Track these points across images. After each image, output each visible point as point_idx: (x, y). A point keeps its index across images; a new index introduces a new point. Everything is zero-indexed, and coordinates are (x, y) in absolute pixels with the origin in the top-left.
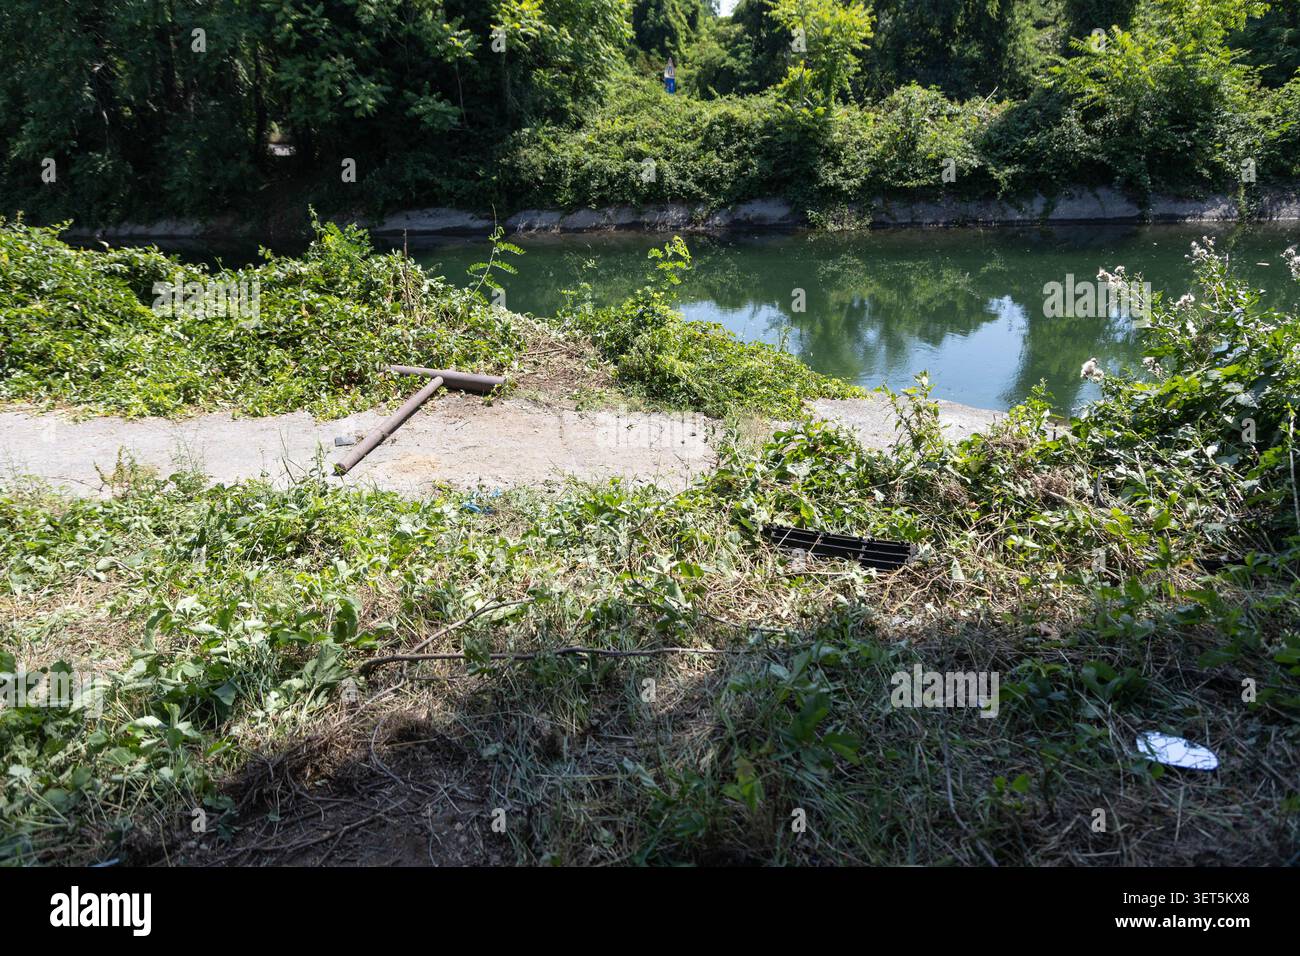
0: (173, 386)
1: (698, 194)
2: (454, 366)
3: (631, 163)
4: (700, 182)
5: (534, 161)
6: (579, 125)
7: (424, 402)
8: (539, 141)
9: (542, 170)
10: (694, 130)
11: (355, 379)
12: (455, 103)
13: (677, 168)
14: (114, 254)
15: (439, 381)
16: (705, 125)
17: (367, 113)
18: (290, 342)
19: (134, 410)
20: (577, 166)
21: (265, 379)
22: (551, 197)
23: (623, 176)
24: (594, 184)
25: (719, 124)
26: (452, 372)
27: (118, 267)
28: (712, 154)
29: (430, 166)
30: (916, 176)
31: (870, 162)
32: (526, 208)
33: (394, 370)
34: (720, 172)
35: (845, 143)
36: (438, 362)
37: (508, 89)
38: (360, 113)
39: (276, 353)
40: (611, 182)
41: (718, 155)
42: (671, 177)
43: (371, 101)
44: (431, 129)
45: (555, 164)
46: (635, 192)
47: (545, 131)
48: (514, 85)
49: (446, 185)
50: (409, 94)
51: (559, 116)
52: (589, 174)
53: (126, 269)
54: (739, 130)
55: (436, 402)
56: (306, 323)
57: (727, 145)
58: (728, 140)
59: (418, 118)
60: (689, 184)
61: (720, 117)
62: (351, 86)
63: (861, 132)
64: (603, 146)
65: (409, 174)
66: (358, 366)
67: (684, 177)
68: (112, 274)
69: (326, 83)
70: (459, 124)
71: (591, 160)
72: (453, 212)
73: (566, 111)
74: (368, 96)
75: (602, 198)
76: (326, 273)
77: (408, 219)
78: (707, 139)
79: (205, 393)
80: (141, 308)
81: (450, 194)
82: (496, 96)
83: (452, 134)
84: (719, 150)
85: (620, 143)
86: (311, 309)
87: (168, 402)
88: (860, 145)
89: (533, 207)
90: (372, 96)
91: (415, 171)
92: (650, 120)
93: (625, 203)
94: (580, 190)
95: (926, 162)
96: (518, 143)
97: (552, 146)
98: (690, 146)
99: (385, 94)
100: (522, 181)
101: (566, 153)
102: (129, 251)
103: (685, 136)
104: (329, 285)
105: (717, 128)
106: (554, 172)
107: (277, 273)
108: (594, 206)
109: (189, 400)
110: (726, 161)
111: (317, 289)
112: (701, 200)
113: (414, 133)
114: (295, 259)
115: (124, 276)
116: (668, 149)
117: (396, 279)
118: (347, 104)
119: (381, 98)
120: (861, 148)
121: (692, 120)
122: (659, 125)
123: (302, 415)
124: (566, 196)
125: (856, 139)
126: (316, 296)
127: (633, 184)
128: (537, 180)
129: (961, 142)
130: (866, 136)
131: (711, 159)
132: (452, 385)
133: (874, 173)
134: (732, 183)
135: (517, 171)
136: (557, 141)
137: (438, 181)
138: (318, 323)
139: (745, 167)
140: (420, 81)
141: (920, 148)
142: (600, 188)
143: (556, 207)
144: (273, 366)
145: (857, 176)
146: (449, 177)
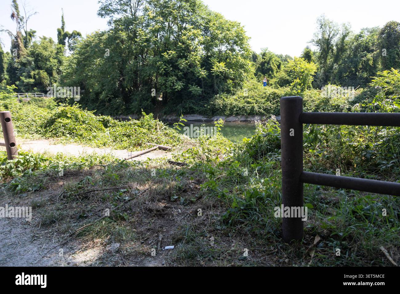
0: (102, 142)
1: (264, 113)
2: (163, 144)
3: (245, 104)
4: (264, 110)
5: (219, 103)
6: (234, 94)
7: (152, 151)
8: (222, 98)
9: (221, 105)
10: (265, 96)
11: (140, 145)
12: (201, 88)
13: (258, 106)
14: (101, 117)
15: (158, 147)
16: (268, 95)
17: (178, 90)
18: (129, 136)
19: (94, 146)
20: (231, 105)
21: (121, 143)
22: (224, 112)
23: (244, 108)
24: (235, 109)
25: (272, 94)
26: (162, 146)
27: (101, 119)
28: (269, 102)
29: (193, 103)
30: (329, 110)
31: (316, 106)
32: (217, 115)
33: (149, 144)
34: (270, 107)
35: (308, 100)
36: (160, 143)
37: (215, 85)
38: (176, 90)
39: (125, 138)
40: (240, 109)
41: (270, 103)
42: (256, 108)
43: (180, 87)
44: (194, 94)
45: (225, 104)
46: (246, 112)
47: (224, 95)
48: (217, 84)
49: (197, 108)
50: (190, 85)
51: (228, 92)
52: (234, 107)
53: (102, 120)
54: (278, 96)
55: (155, 151)
56: (133, 132)
57: (273, 100)
58: (274, 99)
59: (191, 92)
60: (262, 110)
61: (272, 92)
62: (175, 83)
63: (313, 97)
64: (239, 99)
65: (188, 105)
66: (140, 142)
67: (260, 108)
68: (100, 121)
69: (169, 83)
70: (201, 93)
71: (235, 103)
72: (198, 115)
73: (230, 90)
74: (179, 86)
75: (237, 113)
76: (142, 123)
77: (187, 117)
78: (268, 98)
79: (109, 145)
80: (103, 128)
81: (197, 111)
82: (212, 86)
83: (200, 96)
84: (271, 102)
85: (244, 99)
86: (135, 130)
87: (100, 145)
88: (313, 101)
89: (219, 115)
90: (180, 86)
91: (189, 105)
92: (253, 93)
93: (243, 115)
94: (231, 111)
95: (332, 106)
96: (216, 98)
97: (225, 99)
98: (263, 100)
99: (183, 85)
100: (216, 108)
101: (229, 101)
102: (104, 116)
103: (262, 98)
104: (142, 126)
105: (271, 95)
106: (225, 106)
107: (131, 122)
108: (234, 115)
109: (104, 145)
110: (273, 104)
111: (138, 126)
112: (264, 115)
113: (190, 96)
114: (136, 120)
115: (102, 121)
116: (257, 101)
117: (156, 125)
118: (174, 88)
119: (182, 86)
120: (313, 102)
121: (265, 93)
122: (256, 94)
123: (125, 150)
124: (228, 112)
125: (312, 99)
126: (137, 127)
127: (246, 110)
128: (220, 108)
129: (343, 101)
130: (314, 99)
131: (268, 104)
132: (160, 148)
133: (316, 109)
134: (274, 110)
135: (215, 105)
136: (227, 98)
137: (195, 107)
138: (136, 133)
139: (277, 106)
140: (193, 82)
141: (331, 102)
142: (236, 111)
143: (225, 115)
144: (123, 141)
145: (311, 110)
146: (198, 107)
